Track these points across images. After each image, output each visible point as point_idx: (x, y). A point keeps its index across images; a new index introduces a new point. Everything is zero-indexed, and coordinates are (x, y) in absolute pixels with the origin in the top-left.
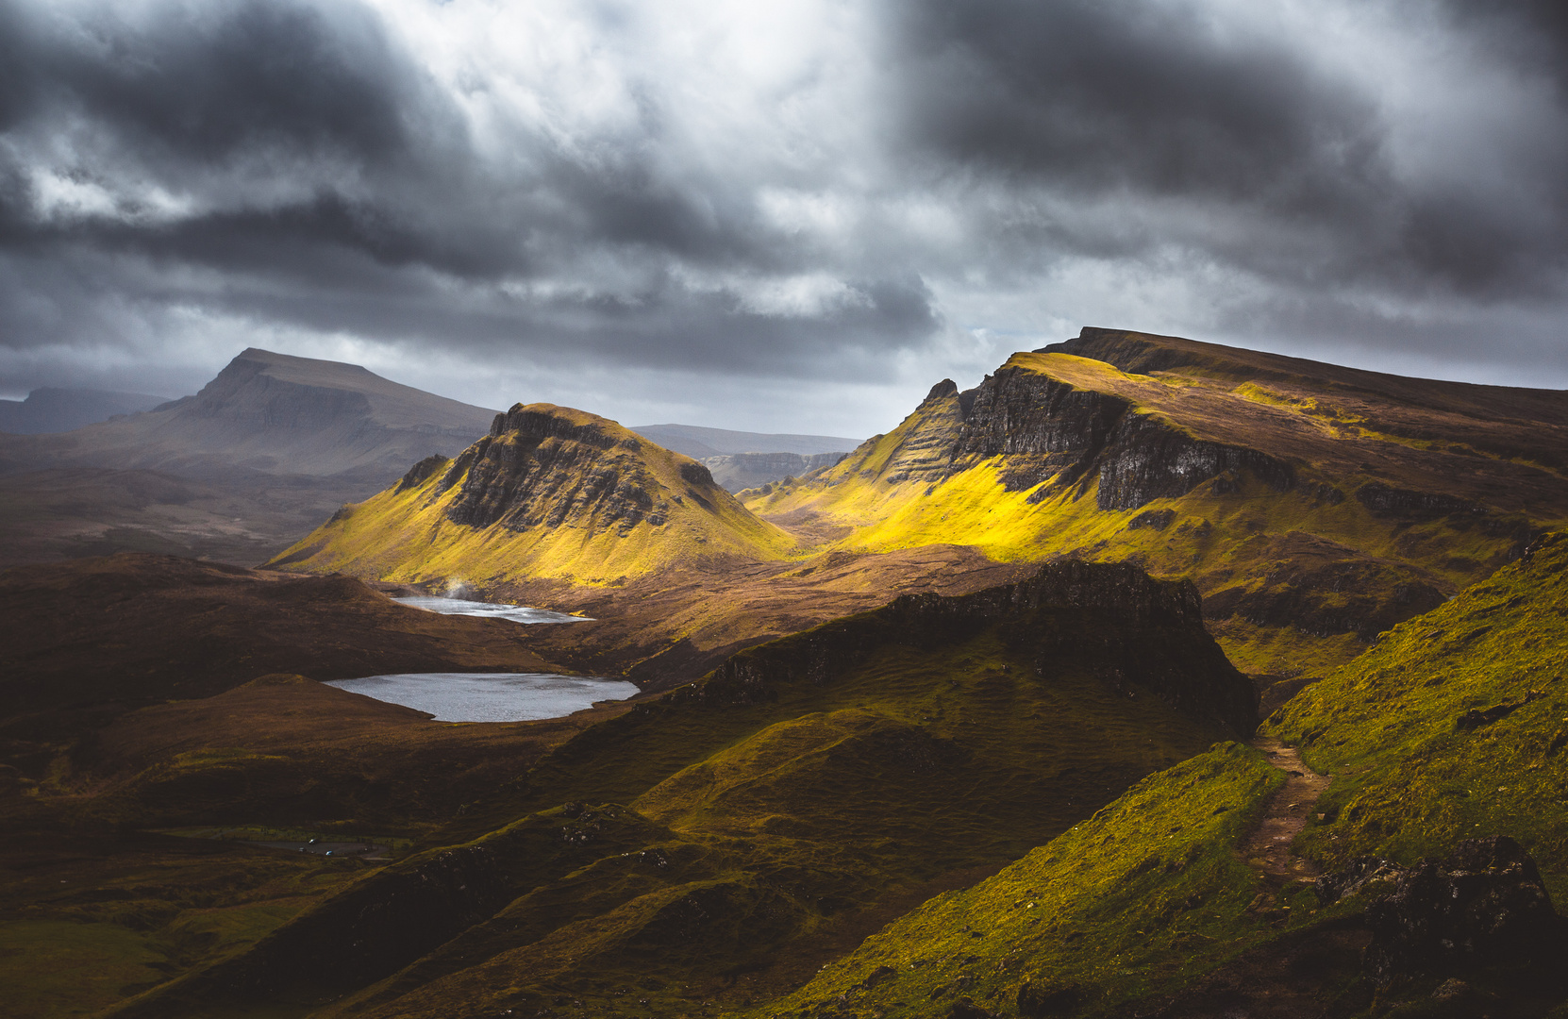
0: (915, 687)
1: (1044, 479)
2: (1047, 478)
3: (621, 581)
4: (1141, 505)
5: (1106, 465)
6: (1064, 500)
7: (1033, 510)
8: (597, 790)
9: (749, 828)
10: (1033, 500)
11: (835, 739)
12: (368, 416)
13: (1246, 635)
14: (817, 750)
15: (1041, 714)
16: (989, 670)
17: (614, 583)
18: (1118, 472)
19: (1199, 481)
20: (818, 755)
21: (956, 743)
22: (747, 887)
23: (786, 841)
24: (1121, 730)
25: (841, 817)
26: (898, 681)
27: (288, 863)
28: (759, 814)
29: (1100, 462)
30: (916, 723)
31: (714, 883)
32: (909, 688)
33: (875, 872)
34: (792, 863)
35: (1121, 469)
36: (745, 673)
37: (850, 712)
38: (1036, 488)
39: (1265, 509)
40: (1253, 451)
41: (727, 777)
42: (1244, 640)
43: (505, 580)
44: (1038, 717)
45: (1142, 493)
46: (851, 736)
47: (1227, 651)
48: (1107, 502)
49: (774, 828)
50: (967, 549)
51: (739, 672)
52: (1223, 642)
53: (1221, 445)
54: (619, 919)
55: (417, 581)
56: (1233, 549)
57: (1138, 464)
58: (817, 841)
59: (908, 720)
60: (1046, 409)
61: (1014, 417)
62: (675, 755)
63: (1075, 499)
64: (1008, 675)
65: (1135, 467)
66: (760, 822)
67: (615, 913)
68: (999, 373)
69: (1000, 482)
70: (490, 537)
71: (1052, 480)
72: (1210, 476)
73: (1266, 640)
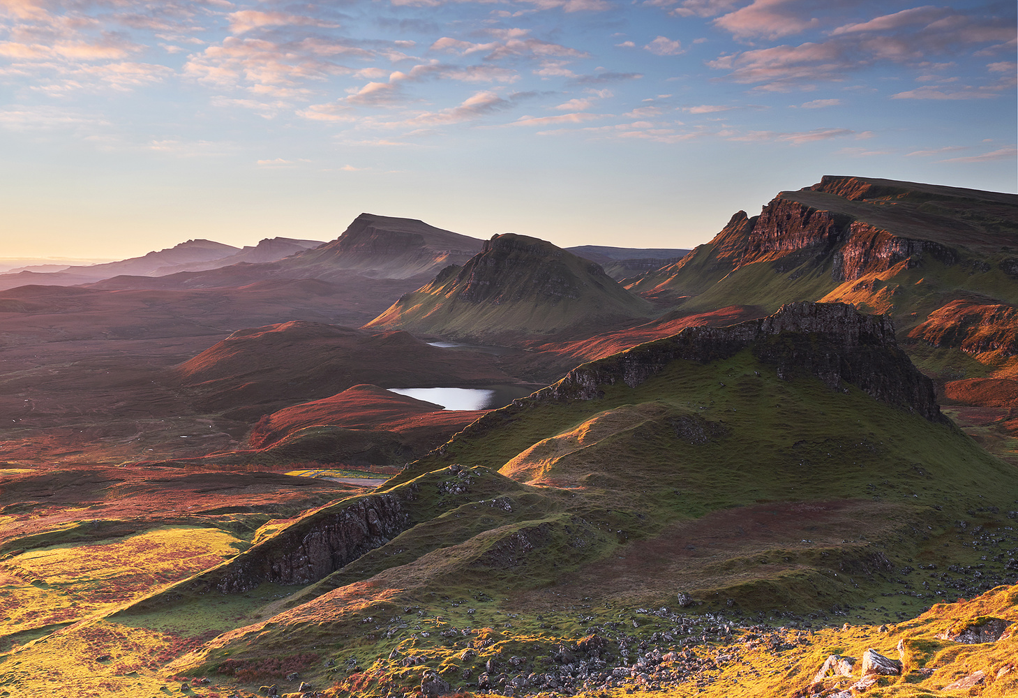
0: (695, 387)
1: (799, 265)
2: (801, 264)
3: (553, 331)
4: (858, 278)
5: (837, 254)
6: (812, 276)
7: (793, 283)
8: (489, 455)
9: (576, 482)
10: (792, 277)
11: (639, 422)
12: (424, 247)
13: (927, 354)
14: (626, 429)
15: (781, 404)
16: (746, 375)
17: (549, 332)
18: (845, 259)
19: (896, 261)
20: (626, 432)
21: (722, 424)
22: (564, 524)
23: (598, 492)
24: (838, 414)
25: (641, 474)
26: (685, 383)
27: (345, 491)
28: (584, 472)
29: (833, 253)
30: (694, 411)
31: (540, 522)
32: (691, 388)
33: (661, 511)
34: (600, 507)
35: (847, 257)
36: (583, 379)
37: (651, 404)
38: (794, 270)
39: (939, 277)
40: (931, 242)
41: (566, 447)
42: (926, 357)
43: (489, 332)
44: (780, 406)
45: (860, 270)
46: (649, 420)
47: (914, 362)
48: (838, 277)
49: (592, 482)
50: (753, 307)
51: (579, 379)
52: (912, 358)
53: (910, 239)
54: (468, 548)
55: (443, 333)
56: (920, 301)
57: (857, 253)
58: (622, 490)
59: (689, 409)
60: (800, 223)
61: (780, 229)
62: (537, 432)
63: (818, 276)
64: (759, 379)
65: (855, 255)
66: (584, 478)
67: (466, 543)
68: (771, 204)
69: (773, 267)
70: (482, 308)
71: (804, 265)
72: (903, 258)
73: (940, 356)
